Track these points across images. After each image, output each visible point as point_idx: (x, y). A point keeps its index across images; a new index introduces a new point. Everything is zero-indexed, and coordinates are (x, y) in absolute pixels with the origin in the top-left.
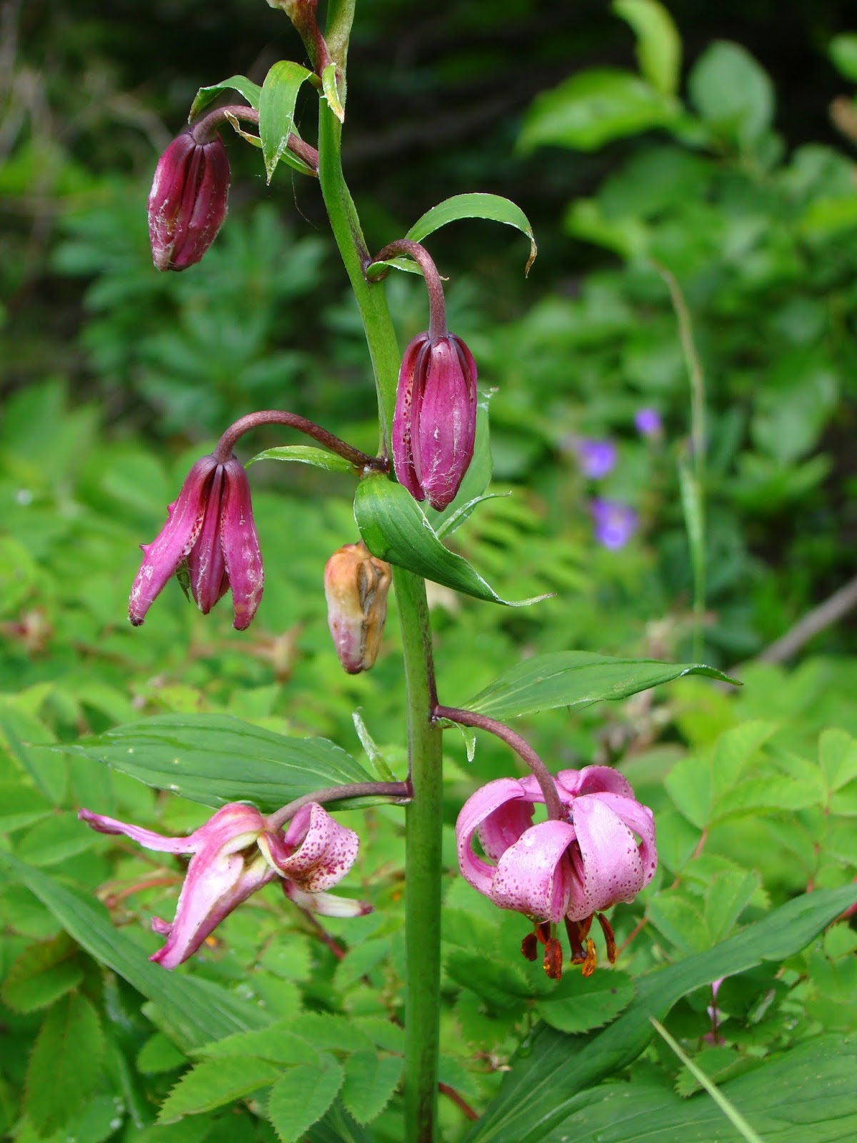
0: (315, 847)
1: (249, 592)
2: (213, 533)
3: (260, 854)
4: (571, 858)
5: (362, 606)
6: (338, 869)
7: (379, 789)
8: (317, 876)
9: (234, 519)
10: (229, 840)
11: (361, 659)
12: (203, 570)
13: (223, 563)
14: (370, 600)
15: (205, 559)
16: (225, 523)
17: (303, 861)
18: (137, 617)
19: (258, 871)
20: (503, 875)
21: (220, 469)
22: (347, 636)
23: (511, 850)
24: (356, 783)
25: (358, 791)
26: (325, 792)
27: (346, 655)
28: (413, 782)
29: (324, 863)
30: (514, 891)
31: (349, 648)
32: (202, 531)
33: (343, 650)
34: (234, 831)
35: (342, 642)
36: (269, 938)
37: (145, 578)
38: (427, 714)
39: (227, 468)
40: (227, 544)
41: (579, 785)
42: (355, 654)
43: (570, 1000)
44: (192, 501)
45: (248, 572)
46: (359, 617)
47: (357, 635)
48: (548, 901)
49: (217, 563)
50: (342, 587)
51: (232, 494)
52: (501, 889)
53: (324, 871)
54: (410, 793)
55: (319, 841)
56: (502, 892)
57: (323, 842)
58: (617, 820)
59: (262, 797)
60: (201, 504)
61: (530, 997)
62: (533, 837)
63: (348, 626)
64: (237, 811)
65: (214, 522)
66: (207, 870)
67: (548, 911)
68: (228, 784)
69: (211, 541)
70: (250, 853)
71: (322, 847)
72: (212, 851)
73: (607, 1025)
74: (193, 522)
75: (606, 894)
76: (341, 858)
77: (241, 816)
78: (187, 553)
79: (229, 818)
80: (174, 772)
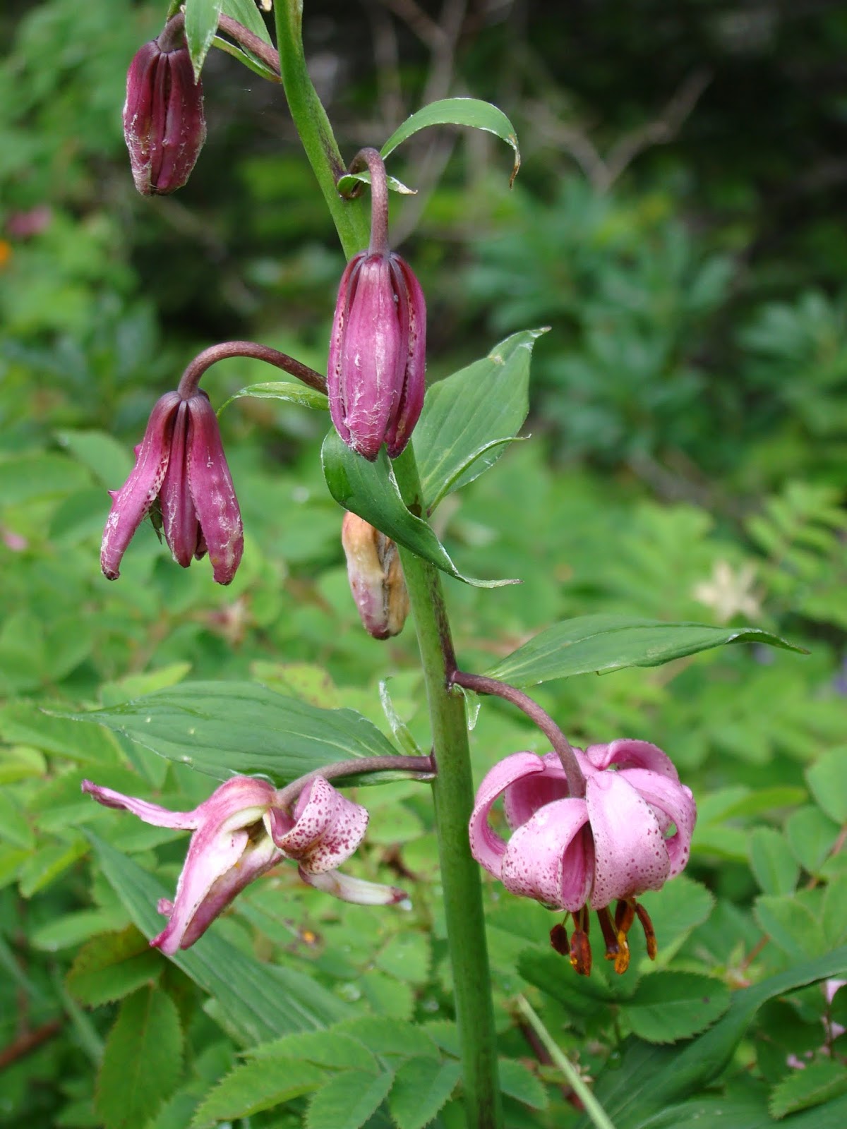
0: (313, 823)
1: (224, 542)
2: (179, 476)
3: (266, 833)
4: (583, 840)
5: (381, 564)
6: (342, 848)
7: (399, 763)
8: (319, 855)
9: (201, 461)
10: (231, 815)
11: (386, 622)
12: (172, 517)
13: (194, 510)
14: (390, 557)
15: (173, 504)
16: (191, 465)
17: (299, 839)
18: (109, 570)
19: (266, 850)
20: (512, 857)
21: (183, 405)
22: (366, 595)
23: (522, 829)
24: (375, 757)
25: (375, 764)
26: (338, 765)
27: (368, 618)
28: (436, 757)
29: (323, 840)
30: (523, 875)
31: (370, 610)
32: (167, 474)
33: (365, 612)
34: (237, 805)
35: (362, 603)
36: (388, 936)
37: (112, 527)
38: (443, 679)
39: (191, 405)
40: (195, 488)
41: (608, 759)
42: (378, 616)
43: (656, 1007)
44: (155, 441)
45: (221, 519)
46: (379, 575)
47: (378, 595)
48: (558, 886)
49: (188, 511)
50: (356, 542)
51: (197, 433)
52: (511, 873)
53: (327, 850)
54: (432, 768)
55: (317, 816)
56: (512, 876)
57: (322, 819)
58: (635, 798)
59: (276, 770)
60: (166, 444)
61: (612, 1001)
62: (546, 816)
63: (366, 585)
64: (244, 783)
65: (179, 464)
66: (208, 848)
67: (559, 897)
68: (242, 756)
69: (177, 484)
70: (255, 831)
71: (321, 823)
72: (213, 826)
73: (697, 1036)
74: (157, 464)
75: (624, 880)
76: (345, 836)
77: (246, 788)
78: (153, 498)
79: (234, 791)
80: (188, 743)
